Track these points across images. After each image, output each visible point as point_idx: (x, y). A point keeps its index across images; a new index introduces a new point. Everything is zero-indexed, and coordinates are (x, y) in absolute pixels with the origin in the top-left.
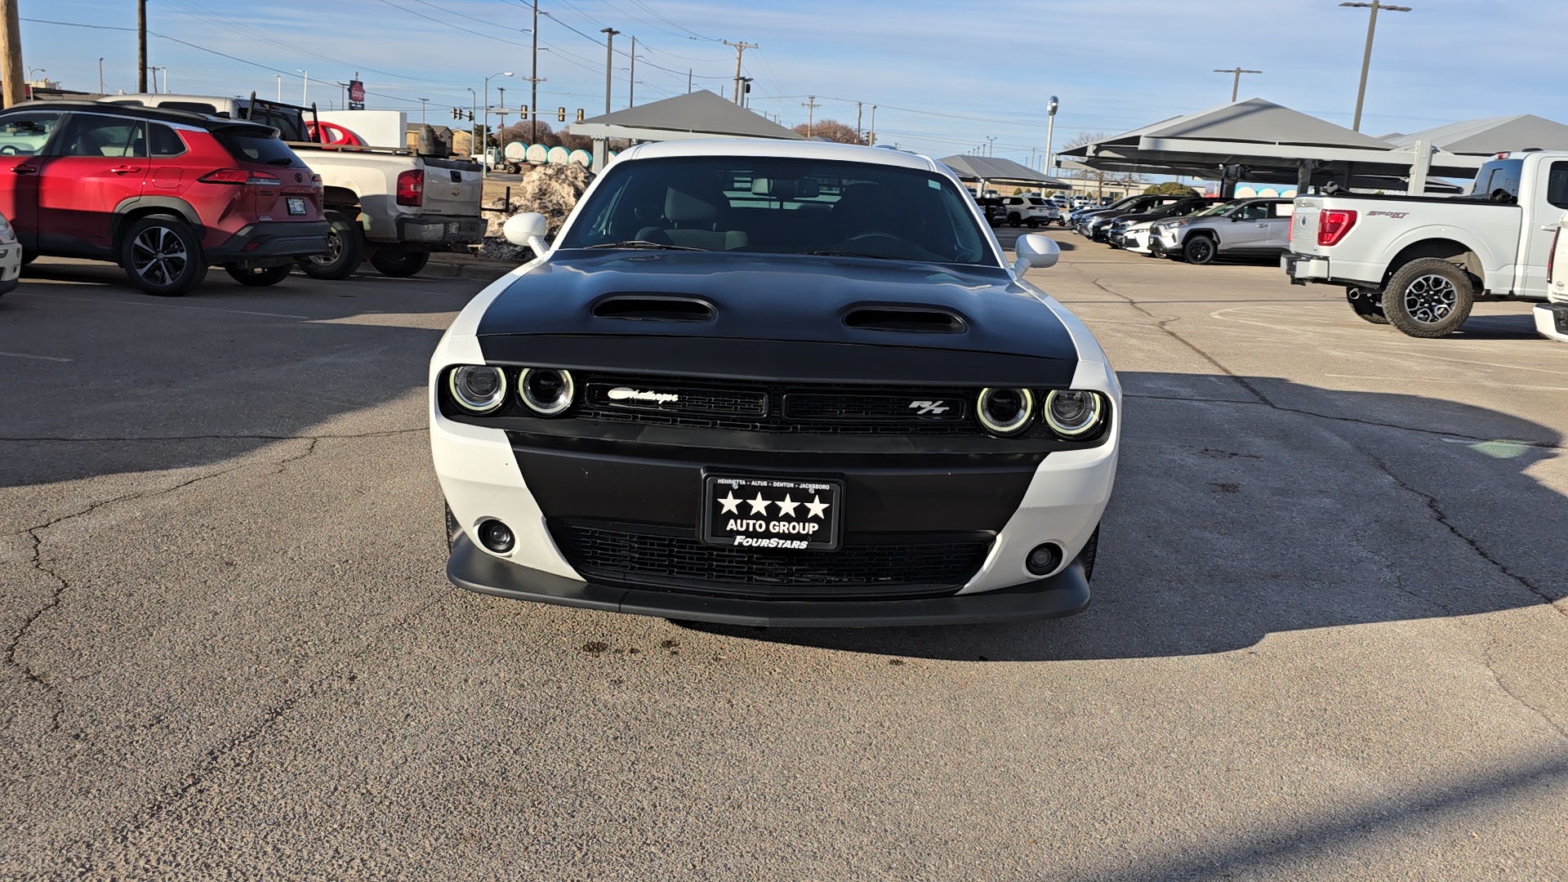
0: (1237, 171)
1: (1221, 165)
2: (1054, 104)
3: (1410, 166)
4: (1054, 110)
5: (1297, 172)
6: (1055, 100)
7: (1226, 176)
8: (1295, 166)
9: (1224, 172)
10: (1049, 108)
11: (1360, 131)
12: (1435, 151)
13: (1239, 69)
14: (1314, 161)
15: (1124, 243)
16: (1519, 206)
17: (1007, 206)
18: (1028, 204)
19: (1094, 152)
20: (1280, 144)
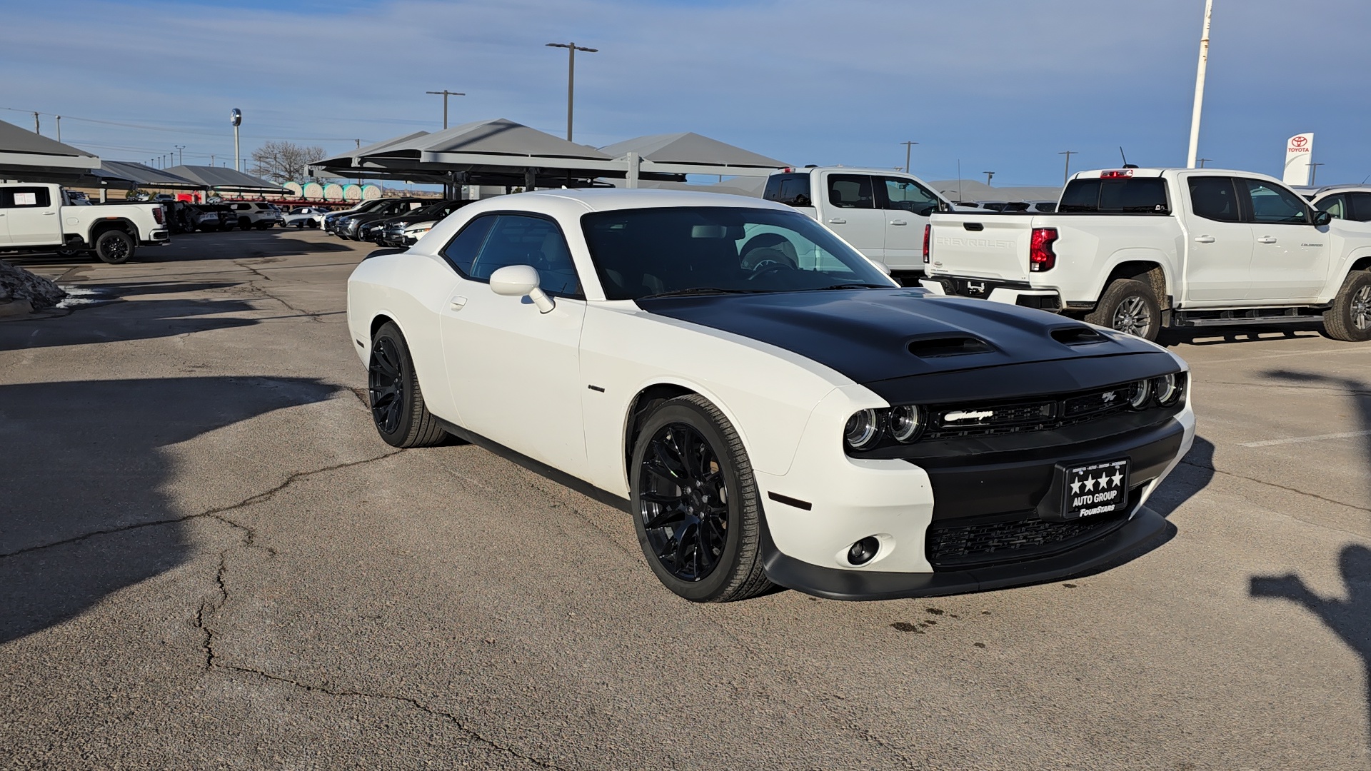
0: (463, 176)
1: (450, 172)
2: (238, 116)
3: (626, 172)
4: (238, 122)
5: (524, 177)
6: (238, 112)
7: (455, 181)
8: (522, 172)
9: (453, 177)
10: (233, 119)
11: (573, 141)
12: (641, 160)
13: (446, 91)
14: (536, 168)
15: (404, 242)
16: (813, 206)
17: (237, 212)
18: (255, 208)
19: (359, 163)
20: (532, 156)
